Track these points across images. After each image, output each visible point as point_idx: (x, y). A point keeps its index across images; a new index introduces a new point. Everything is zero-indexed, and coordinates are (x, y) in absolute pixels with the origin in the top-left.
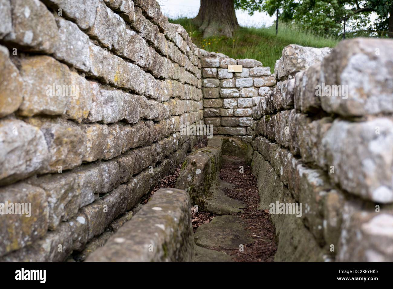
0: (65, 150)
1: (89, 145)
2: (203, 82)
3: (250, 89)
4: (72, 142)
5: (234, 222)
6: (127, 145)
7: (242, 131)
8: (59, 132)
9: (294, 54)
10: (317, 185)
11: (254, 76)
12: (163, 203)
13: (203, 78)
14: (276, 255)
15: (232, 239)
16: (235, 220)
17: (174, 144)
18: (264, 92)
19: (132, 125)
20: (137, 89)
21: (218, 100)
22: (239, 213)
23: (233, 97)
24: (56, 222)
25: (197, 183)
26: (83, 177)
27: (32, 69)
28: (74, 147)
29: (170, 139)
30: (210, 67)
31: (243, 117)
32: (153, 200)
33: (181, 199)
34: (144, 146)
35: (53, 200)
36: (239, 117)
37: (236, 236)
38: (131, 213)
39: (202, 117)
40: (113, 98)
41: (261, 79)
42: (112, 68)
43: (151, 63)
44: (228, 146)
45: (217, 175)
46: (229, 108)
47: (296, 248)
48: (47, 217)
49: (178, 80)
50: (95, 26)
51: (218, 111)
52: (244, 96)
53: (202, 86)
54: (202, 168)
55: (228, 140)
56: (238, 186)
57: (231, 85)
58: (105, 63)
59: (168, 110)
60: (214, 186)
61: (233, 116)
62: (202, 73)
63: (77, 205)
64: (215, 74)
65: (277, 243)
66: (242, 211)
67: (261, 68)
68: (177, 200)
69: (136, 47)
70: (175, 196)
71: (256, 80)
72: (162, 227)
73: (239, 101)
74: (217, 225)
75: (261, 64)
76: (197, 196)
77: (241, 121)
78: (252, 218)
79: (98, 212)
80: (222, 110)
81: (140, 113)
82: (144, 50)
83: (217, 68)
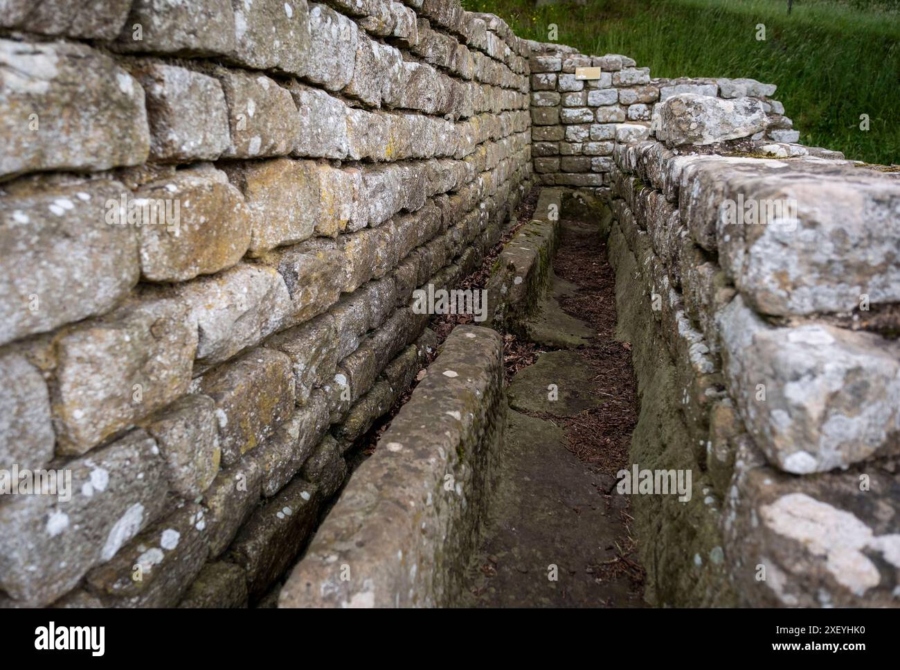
0: (314, 290)
1: (350, 269)
2: (532, 98)
3: (612, 109)
4: (324, 275)
5: (572, 364)
6: (407, 248)
7: (596, 179)
8: (305, 269)
9: (684, 114)
10: (704, 372)
11: (621, 86)
12: (460, 361)
13: (532, 90)
14: (634, 431)
15: (567, 398)
16: (574, 360)
17: (481, 219)
18: (637, 113)
19: (414, 213)
20: (422, 153)
21: (556, 128)
22: (581, 347)
23: (582, 123)
24: (305, 394)
25: (515, 297)
26: (341, 319)
27: (263, 188)
28: (327, 280)
29: (475, 214)
30: (545, 71)
31: (598, 156)
32: (445, 354)
33: (488, 352)
34: (433, 238)
35: (300, 367)
36: (592, 156)
37: (574, 393)
38: (414, 347)
39: (530, 157)
40: (384, 186)
41: (632, 91)
42: (382, 138)
43: (445, 103)
44: (572, 205)
45: (550, 271)
46: (575, 142)
47: (664, 446)
48: (293, 393)
49: (490, 111)
50: (355, 80)
51: (555, 146)
52: (601, 121)
53: (531, 105)
54: (525, 275)
55: (571, 196)
56: (583, 290)
57: (580, 102)
58: (371, 134)
59: (473, 169)
60: (544, 293)
61: (582, 154)
62: (531, 83)
63: (335, 361)
64: (553, 84)
65: (638, 409)
66: (586, 342)
67: (634, 70)
68: (482, 355)
69: (419, 86)
70: (478, 346)
71: (624, 92)
72: (457, 415)
73: (592, 130)
74: (544, 371)
75: (634, 63)
76: (515, 318)
77: (594, 163)
78: (601, 359)
79: (365, 362)
80: (563, 144)
81: (428, 191)
82: (433, 86)
83: (557, 72)
